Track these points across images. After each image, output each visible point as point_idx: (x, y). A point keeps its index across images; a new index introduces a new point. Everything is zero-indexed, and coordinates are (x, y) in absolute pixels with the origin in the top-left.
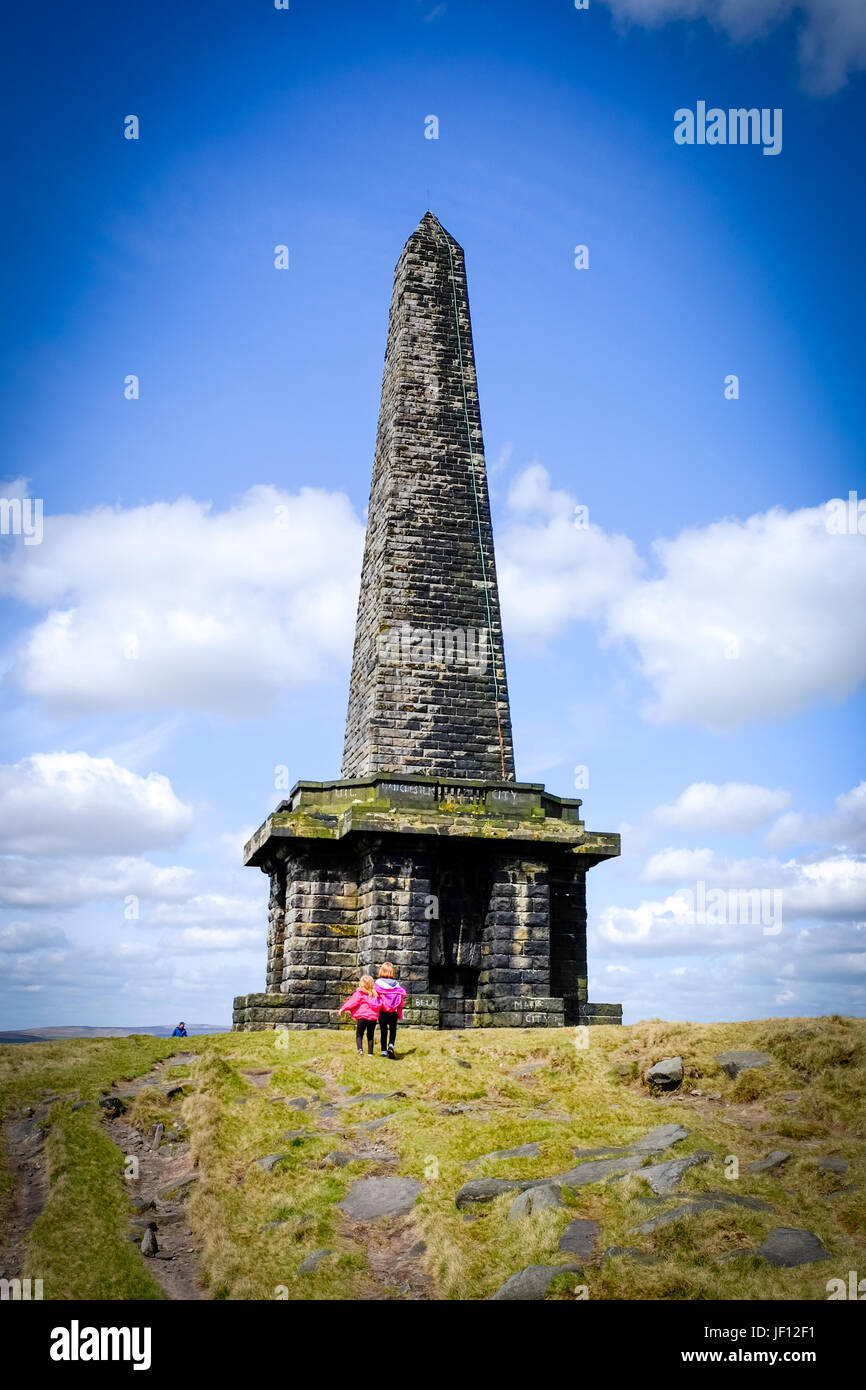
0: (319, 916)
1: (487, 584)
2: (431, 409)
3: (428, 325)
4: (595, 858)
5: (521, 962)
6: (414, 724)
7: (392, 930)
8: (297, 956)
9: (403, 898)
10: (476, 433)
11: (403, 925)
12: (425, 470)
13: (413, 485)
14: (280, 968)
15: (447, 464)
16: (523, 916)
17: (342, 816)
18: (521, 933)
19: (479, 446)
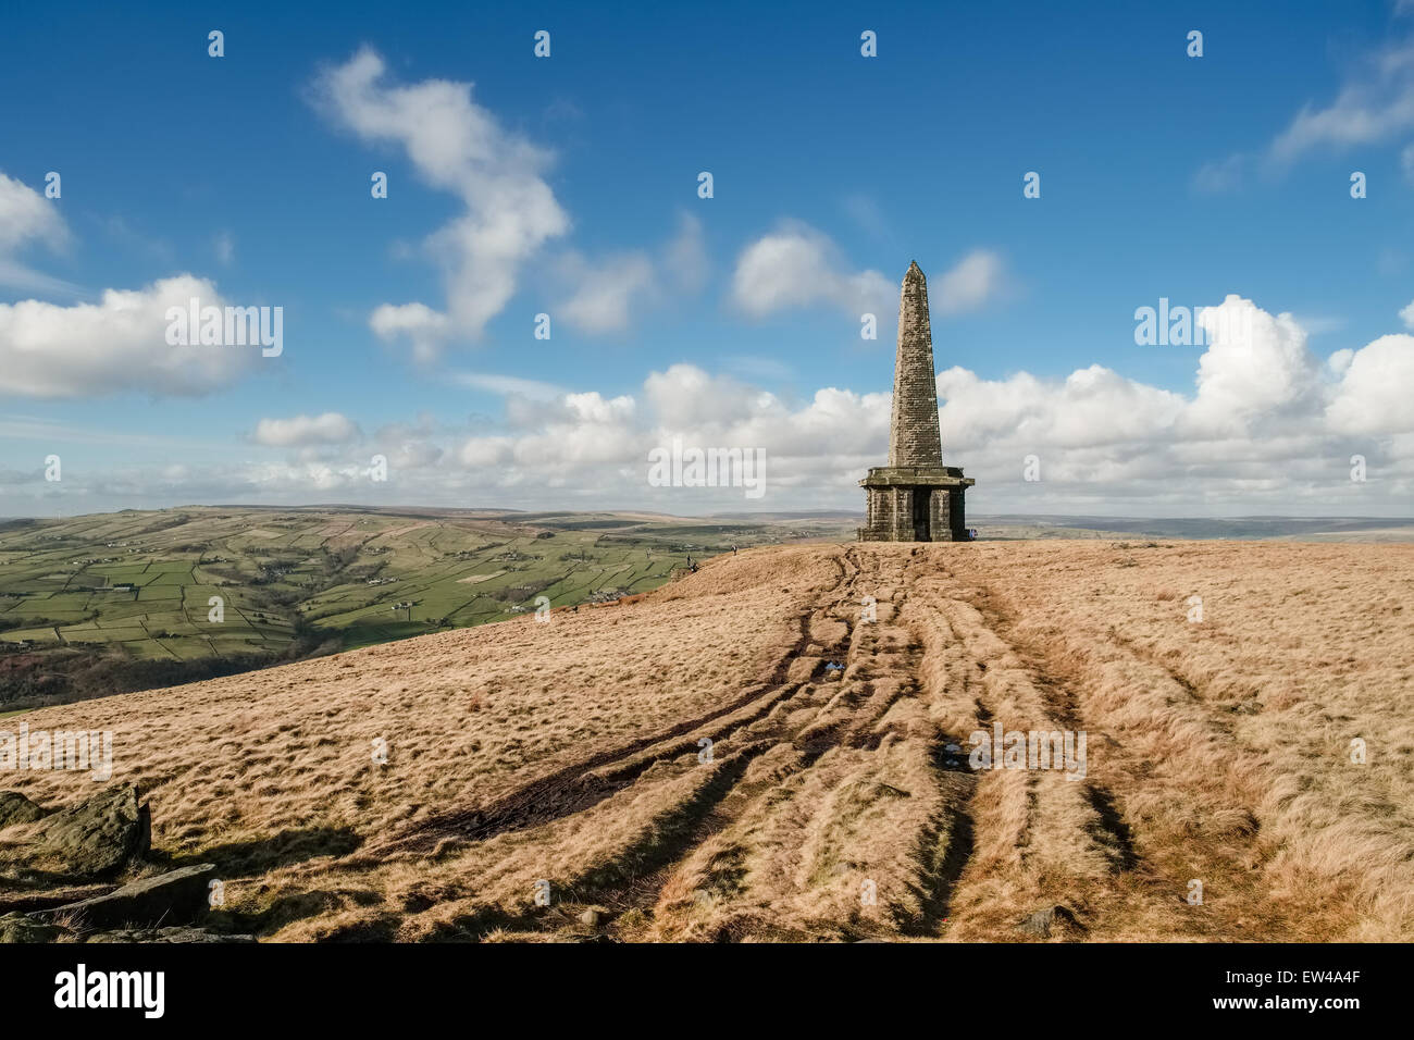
0: (881, 506)
1: (933, 399)
2: (914, 339)
3: (912, 308)
4: (967, 486)
5: (941, 519)
6: (909, 447)
7: (902, 511)
8: (875, 518)
9: (905, 502)
10: (929, 346)
11: (905, 510)
12: (912, 362)
13: (908, 367)
14: (871, 520)
15: (919, 359)
16: (941, 505)
17: (887, 477)
18: (941, 511)
19: (931, 351)
